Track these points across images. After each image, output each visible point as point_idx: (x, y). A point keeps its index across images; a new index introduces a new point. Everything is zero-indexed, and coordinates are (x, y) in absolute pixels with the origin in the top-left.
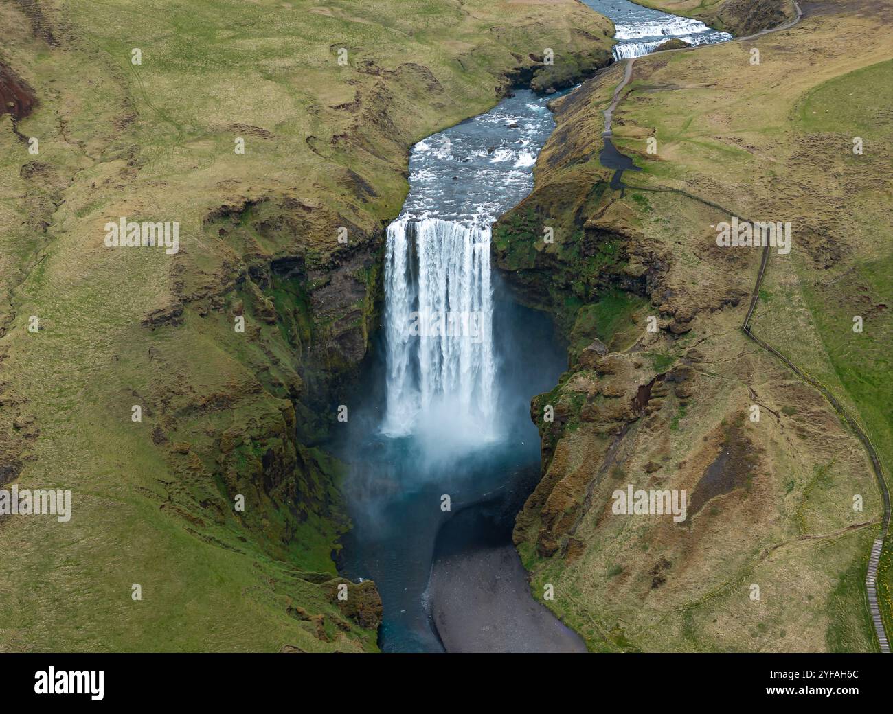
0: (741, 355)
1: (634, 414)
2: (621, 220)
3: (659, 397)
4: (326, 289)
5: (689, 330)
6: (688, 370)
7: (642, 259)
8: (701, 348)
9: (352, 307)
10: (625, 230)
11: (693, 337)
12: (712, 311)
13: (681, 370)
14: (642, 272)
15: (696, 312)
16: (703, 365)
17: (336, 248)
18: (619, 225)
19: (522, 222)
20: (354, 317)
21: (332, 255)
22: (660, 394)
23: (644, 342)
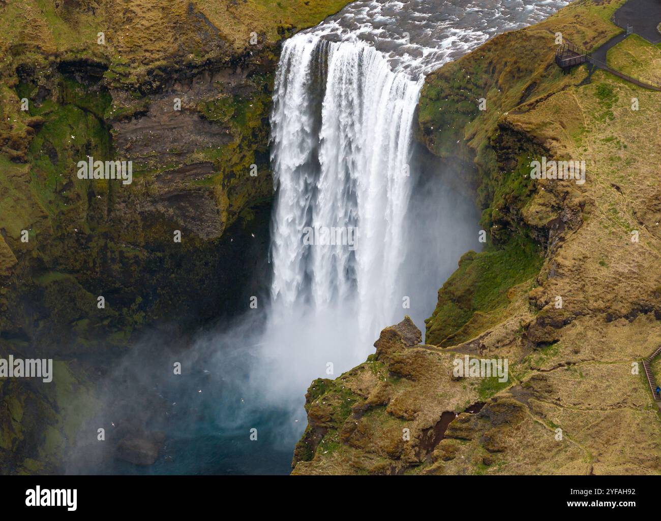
0: (619, 405)
1: (417, 455)
2: (557, 125)
3: (457, 438)
4: (142, 122)
5: (556, 341)
6: (516, 409)
7: (553, 200)
8: (557, 378)
9: (195, 156)
10: (554, 143)
11: (556, 354)
12: (609, 319)
13: (503, 405)
14: (545, 222)
15: (578, 315)
16: (546, 405)
17: (158, 63)
18: (549, 132)
19: (463, 84)
20: (199, 171)
21: (150, 72)
22: (459, 433)
23: (486, 341)
